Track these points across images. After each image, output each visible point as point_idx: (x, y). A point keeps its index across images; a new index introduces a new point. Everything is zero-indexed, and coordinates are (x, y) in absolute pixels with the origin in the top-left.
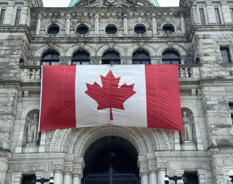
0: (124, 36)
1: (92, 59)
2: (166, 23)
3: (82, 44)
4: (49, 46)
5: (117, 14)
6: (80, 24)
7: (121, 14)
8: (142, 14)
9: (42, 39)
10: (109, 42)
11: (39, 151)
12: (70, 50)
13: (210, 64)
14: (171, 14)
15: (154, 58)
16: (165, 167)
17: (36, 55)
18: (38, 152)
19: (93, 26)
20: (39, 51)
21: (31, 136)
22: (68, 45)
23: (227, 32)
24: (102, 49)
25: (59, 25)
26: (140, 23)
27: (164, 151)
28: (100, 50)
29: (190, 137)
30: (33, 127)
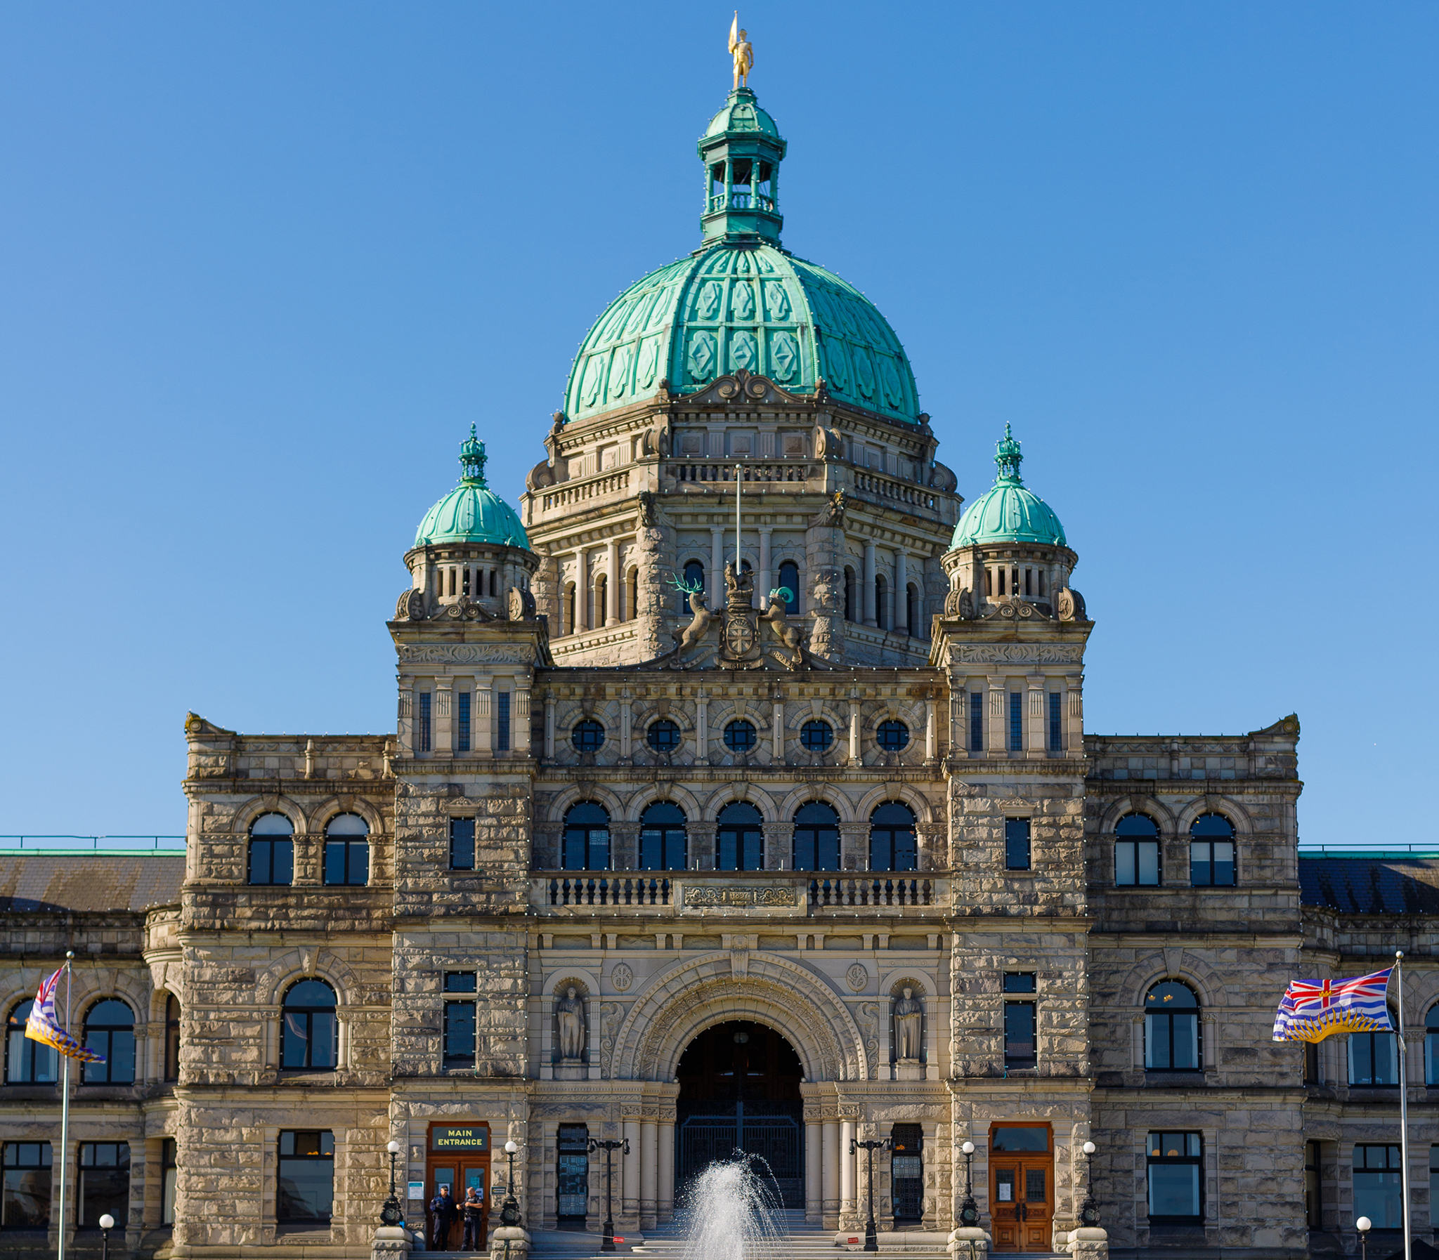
0: (775, 763)
1: (693, 831)
2: (886, 717)
3: (667, 786)
4: (582, 791)
5: (756, 690)
6: (656, 717)
7: (766, 691)
8: (825, 690)
9: (565, 771)
10: (736, 781)
11: (590, 1076)
12: (634, 803)
14: (902, 691)
15: (848, 830)
17: (551, 818)
18: (586, 1079)
19: (693, 729)
20: (557, 804)
21: (567, 1040)
22: (630, 787)
24: (716, 799)
25: (602, 721)
26: (817, 716)
27: (855, 1081)
28: (711, 804)
29: (914, 1048)
30: (571, 1021)
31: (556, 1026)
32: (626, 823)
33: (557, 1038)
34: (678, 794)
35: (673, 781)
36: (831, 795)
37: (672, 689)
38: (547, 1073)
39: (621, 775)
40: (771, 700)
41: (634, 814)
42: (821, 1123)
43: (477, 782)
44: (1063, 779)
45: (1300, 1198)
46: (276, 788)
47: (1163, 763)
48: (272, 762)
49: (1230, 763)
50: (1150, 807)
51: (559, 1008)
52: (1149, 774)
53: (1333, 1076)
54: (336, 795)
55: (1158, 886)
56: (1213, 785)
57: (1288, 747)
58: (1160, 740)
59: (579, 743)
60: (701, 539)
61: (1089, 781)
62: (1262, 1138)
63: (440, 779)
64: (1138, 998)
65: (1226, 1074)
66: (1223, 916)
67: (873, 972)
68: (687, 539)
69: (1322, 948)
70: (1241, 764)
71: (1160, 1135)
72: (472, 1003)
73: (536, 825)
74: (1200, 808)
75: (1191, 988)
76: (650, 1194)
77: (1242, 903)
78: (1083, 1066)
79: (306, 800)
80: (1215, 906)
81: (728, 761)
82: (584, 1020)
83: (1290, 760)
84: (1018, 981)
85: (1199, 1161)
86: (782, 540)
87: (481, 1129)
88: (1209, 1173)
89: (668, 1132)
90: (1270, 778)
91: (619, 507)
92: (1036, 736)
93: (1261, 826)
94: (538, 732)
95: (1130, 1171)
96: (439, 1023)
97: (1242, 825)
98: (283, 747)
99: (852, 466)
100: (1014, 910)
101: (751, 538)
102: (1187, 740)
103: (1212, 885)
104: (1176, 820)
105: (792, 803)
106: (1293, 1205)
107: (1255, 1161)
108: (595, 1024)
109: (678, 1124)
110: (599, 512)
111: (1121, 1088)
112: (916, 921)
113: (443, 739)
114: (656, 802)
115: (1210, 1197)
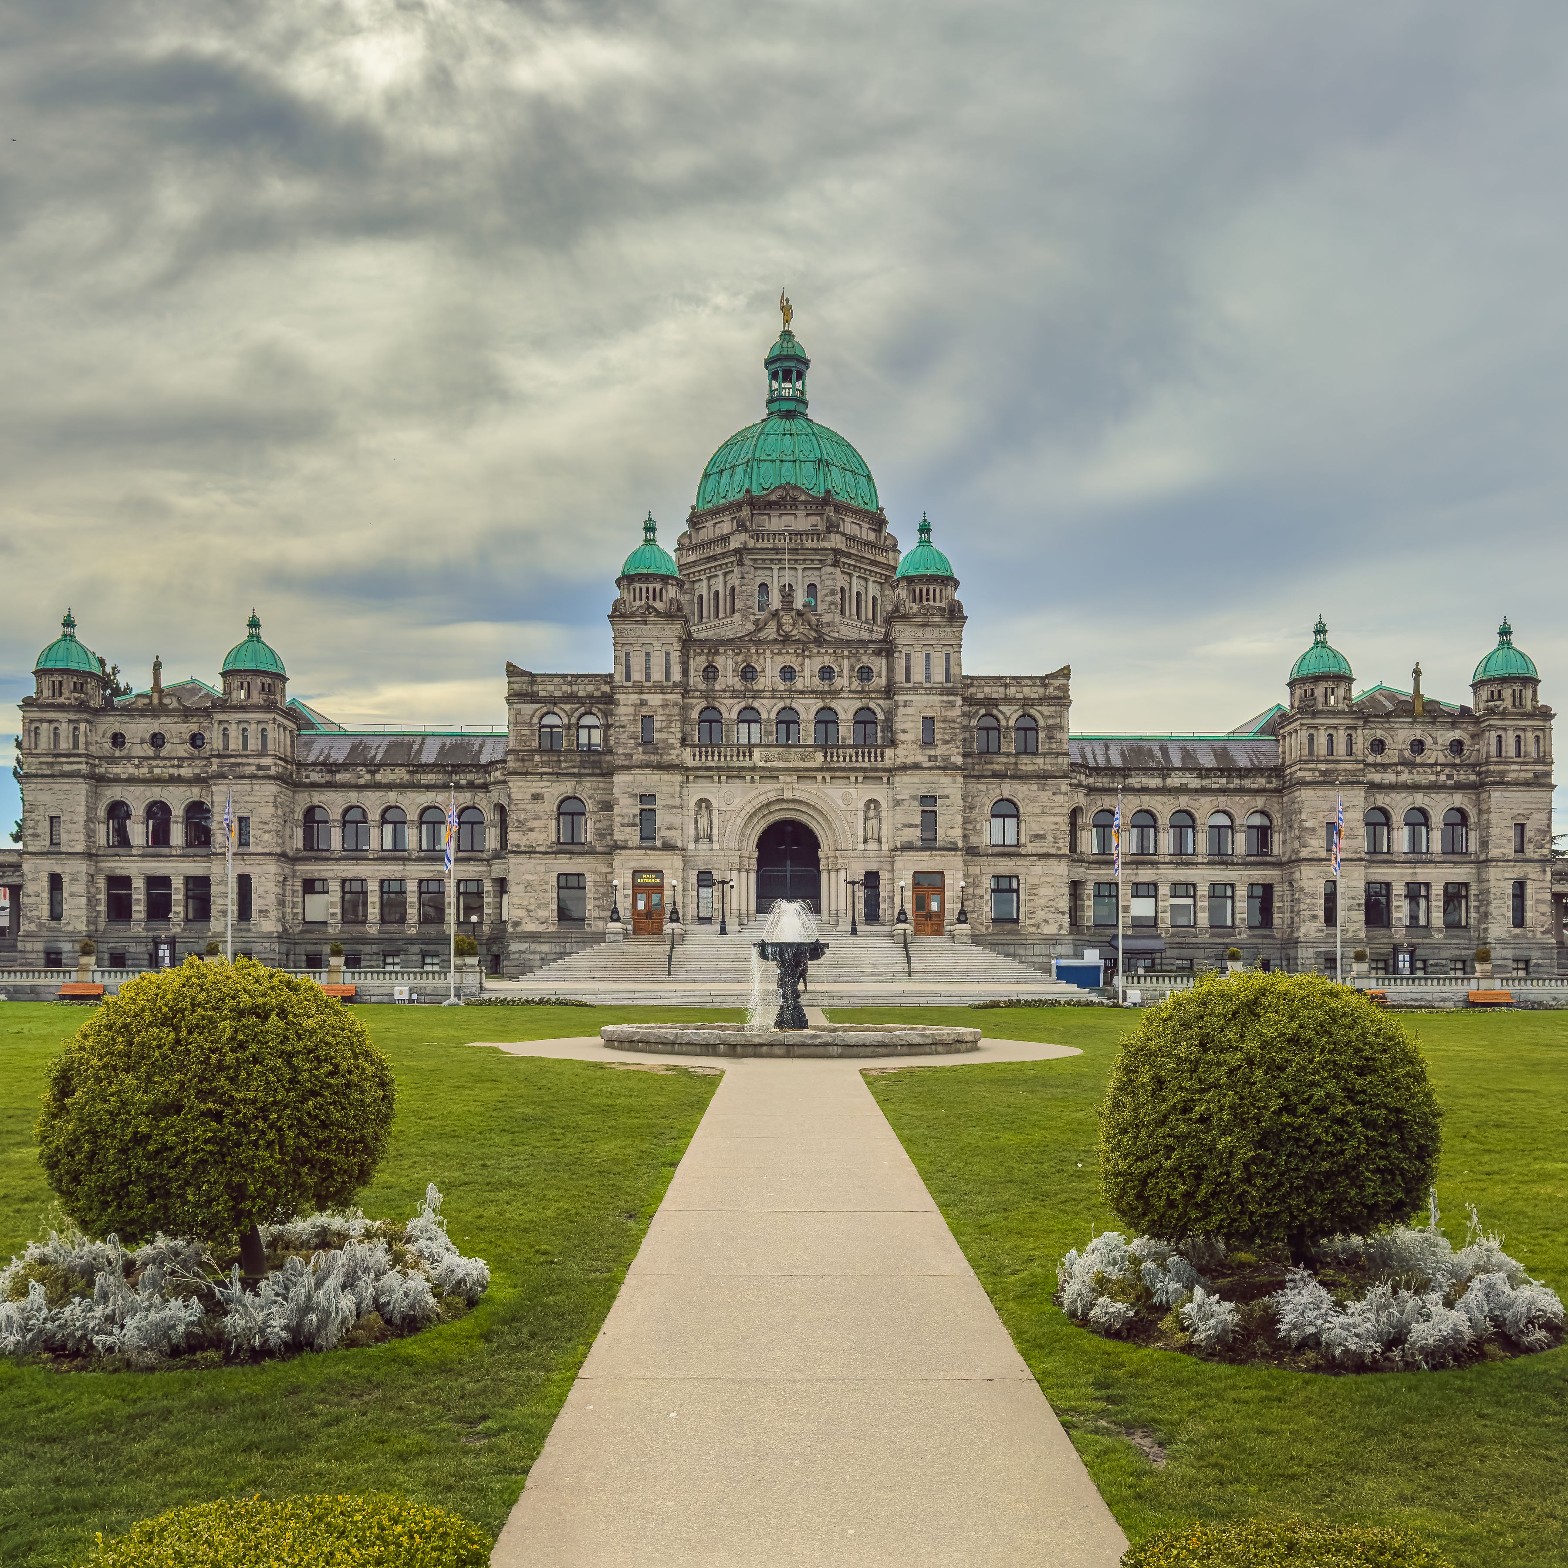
21: (702, 830)
29: (876, 836)
30: (703, 822)
31: (696, 822)
32: (730, 720)
33: (697, 828)
34: (756, 704)
35: (754, 698)
36: (833, 705)
37: (753, 651)
38: (692, 846)
39: (727, 695)
40: (804, 657)
41: (734, 715)
42: (829, 871)
43: (655, 700)
44: (951, 698)
45: (1067, 909)
46: (553, 701)
47: (1002, 689)
48: (550, 688)
49: (1036, 689)
50: (995, 712)
51: (697, 813)
52: (995, 696)
53: (1084, 849)
54: (583, 704)
55: (998, 753)
56: (1026, 702)
57: (1064, 682)
58: (1000, 678)
59: (706, 678)
60: (767, 572)
61: (964, 699)
62: (1048, 879)
63: (636, 696)
64: (987, 810)
65: (1030, 848)
66: (1030, 768)
67: (855, 796)
68: (760, 572)
69: (1080, 785)
70: (1041, 690)
71: (997, 878)
72: (653, 810)
73: (685, 720)
74: (1020, 713)
75: (1015, 804)
76: (744, 907)
77: (1040, 761)
78: (960, 844)
79: (567, 707)
80: (1027, 764)
81: (782, 688)
82: (711, 820)
83: (1065, 689)
84: (928, 800)
85: (1017, 891)
86: (809, 573)
87: (659, 873)
88: (1022, 897)
89: (753, 876)
90: (1055, 698)
91: (724, 555)
92: (938, 676)
93: (1051, 722)
94: (685, 672)
95: (982, 897)
96: (638, 820)
97: (1041, 722)
98: (556, 680)
99: (843, 534)
100: (926, 765)
101: (792, 572)
102: (1014, 678)
103: (1026, 753)
104: (1007, 719)
105: (814, 710)
106: (1063, 913)
107: (1044, 891)
108: (715, 822)
109: (758, 871)
110: (714, 558)
111: (978, 855)
112: (876, 770)
113: (637, 676)
114: (745, 708)
115: (1022, 910)
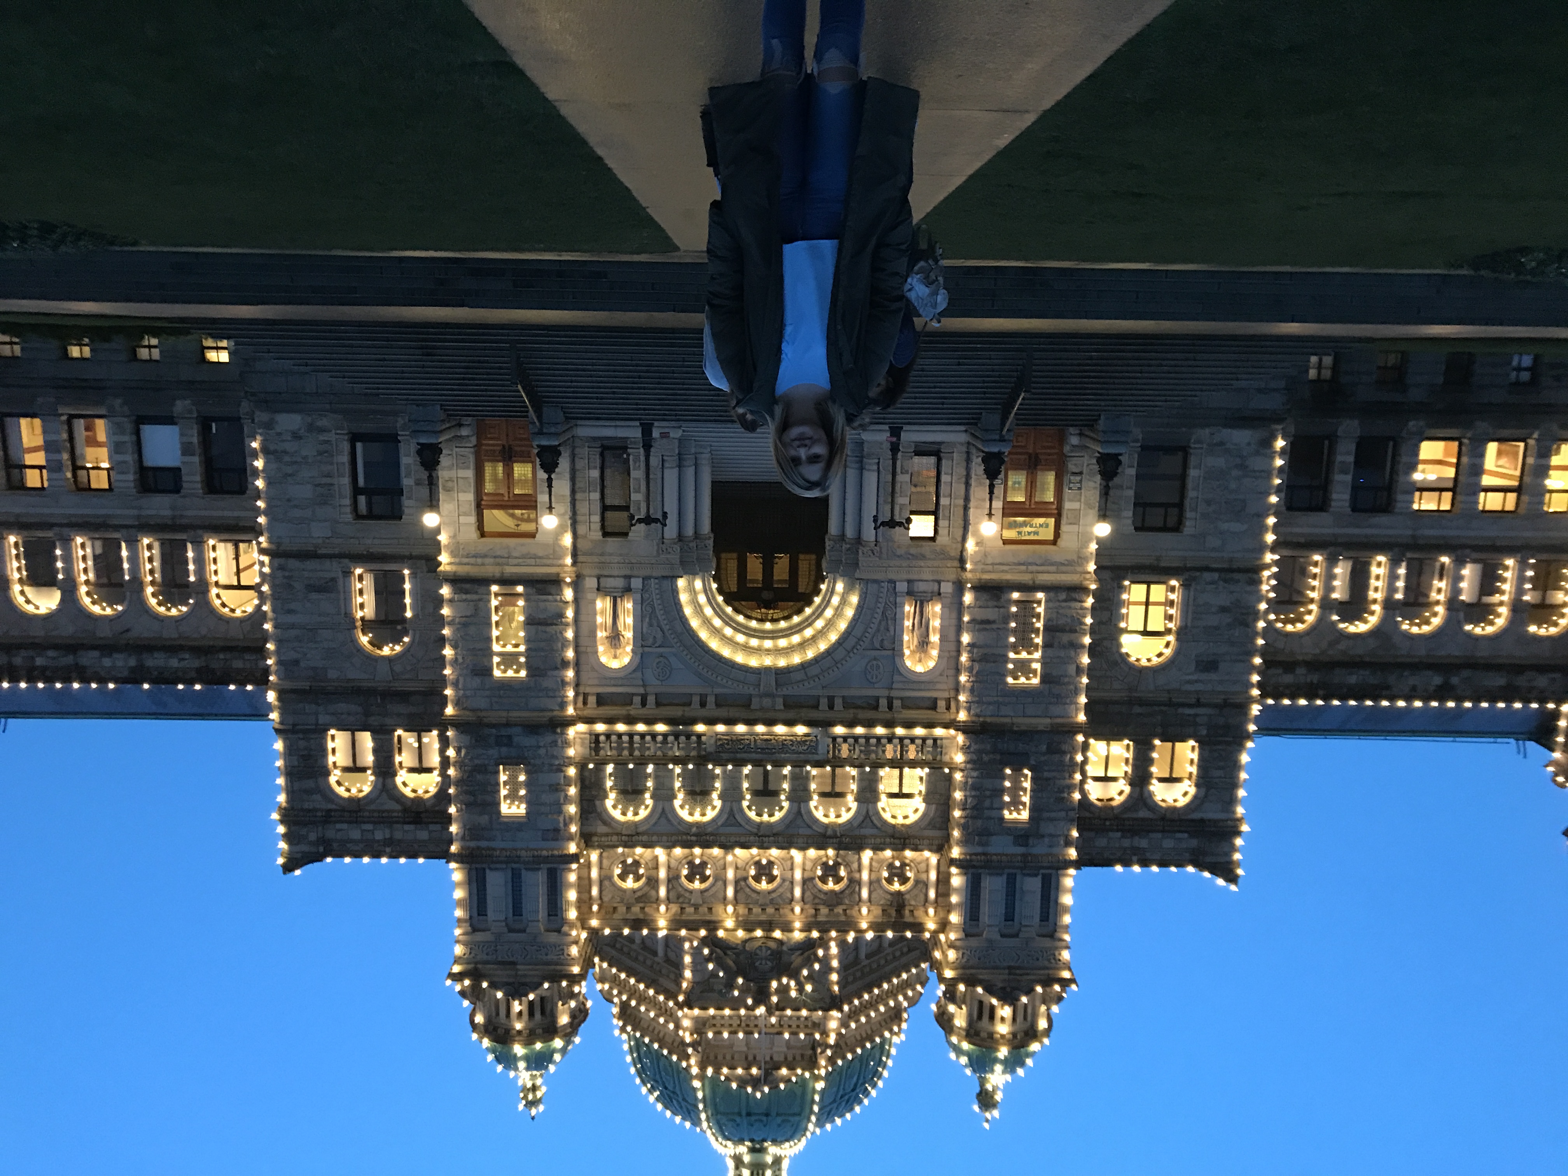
11: (906, 584)
13: (552, 765)
16: (664, 547)
18: (909, 582)
23: (502, 845)
27: (663, 577)
42: (697, 535)
43: (1002, 847)
47: (398, 835)
48: (1168, 845)
49: (341, 835)
52: (410, 826)
57: (294, 847)
63: (1036, 850)
65: (332, 569)
70: (330, 833)
85: (357, 491)
88: (346, 480)
89: (833, 528)
92: (498, 882)
93: (309, 784)
98: (1159, 857)
100: (517, 730)
109: (824, 533)
113: (1033, 885)
115: (345, 458)
